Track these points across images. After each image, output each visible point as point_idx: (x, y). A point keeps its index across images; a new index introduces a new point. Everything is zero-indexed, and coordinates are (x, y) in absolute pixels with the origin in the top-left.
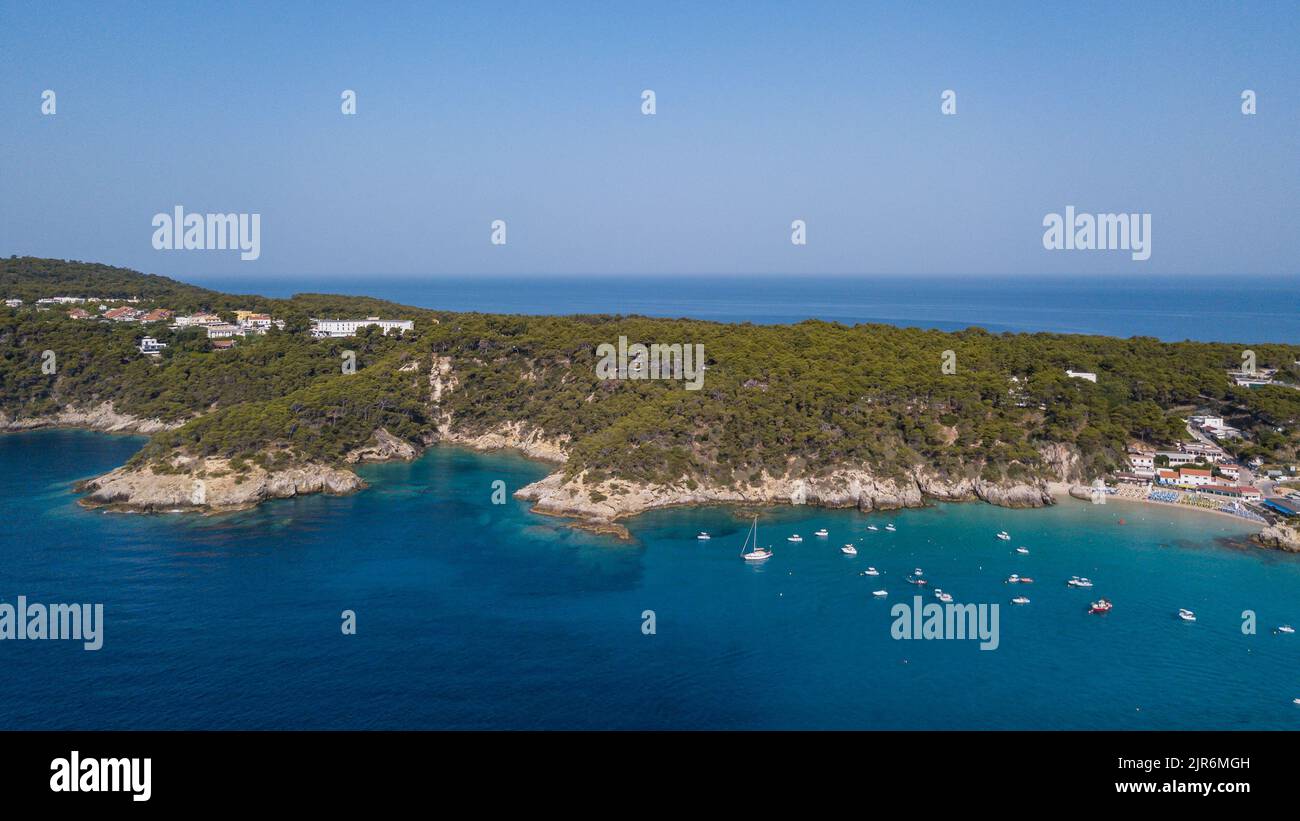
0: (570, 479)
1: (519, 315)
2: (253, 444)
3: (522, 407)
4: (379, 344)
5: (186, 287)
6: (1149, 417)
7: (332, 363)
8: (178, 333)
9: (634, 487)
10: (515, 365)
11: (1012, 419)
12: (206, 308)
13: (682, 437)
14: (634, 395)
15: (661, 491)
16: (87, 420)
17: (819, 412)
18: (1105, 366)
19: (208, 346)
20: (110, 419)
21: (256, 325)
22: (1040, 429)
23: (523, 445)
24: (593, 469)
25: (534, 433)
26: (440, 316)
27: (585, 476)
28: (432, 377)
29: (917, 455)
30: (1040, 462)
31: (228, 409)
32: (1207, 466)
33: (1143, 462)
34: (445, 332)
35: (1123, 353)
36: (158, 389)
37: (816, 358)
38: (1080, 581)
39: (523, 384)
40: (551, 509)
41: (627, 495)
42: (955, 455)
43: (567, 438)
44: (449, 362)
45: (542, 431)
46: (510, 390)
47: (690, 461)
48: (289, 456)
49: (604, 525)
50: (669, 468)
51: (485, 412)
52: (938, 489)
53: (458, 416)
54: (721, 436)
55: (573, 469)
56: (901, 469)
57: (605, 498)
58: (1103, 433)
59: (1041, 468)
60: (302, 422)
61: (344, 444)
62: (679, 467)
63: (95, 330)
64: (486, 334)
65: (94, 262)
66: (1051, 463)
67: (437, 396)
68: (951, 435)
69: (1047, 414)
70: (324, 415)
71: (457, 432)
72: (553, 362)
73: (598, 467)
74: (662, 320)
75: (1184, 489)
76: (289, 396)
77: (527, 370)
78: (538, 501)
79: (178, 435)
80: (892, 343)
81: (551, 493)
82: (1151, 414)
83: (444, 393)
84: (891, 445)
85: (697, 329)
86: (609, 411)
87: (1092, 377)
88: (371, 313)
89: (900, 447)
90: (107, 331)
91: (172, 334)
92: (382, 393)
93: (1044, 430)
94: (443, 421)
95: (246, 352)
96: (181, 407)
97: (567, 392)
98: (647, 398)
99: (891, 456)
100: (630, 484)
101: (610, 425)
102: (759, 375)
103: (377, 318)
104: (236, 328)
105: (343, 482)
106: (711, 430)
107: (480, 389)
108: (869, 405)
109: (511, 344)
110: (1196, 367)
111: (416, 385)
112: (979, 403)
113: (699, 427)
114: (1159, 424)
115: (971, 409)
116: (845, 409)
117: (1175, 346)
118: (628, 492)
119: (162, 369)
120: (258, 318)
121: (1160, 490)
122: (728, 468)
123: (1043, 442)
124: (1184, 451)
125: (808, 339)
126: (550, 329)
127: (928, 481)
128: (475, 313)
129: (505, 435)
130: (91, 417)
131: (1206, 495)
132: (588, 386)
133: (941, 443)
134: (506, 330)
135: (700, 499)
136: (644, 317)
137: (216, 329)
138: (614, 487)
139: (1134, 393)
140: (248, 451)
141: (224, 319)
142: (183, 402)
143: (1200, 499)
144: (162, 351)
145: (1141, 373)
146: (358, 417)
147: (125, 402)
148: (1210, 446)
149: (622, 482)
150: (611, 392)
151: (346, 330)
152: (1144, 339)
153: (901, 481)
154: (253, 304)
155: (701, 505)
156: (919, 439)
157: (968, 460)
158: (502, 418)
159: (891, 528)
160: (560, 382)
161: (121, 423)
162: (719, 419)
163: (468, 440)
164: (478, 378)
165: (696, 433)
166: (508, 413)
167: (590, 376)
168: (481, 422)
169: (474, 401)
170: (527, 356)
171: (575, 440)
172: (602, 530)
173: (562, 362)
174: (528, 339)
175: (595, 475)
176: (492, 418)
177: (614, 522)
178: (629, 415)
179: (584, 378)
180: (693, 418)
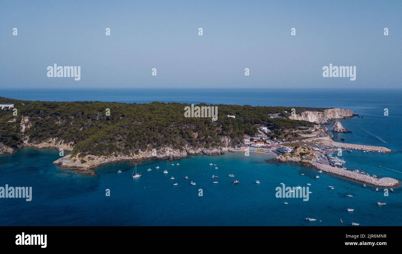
0: (74, 156)
1: (55, 102)
3: (56, 133)
6: (249, 128)
9: (96, 157)
10: (53, 119)
11: (213, 130)
13: (113, 140)
14: (97, 128)
15: (105, 158)
17: (157, 130)
18: (237, 114)
22: (220, 132)
23: (56, 146)
24: (82, 152)
25: (60, 141)
26: (24, 102)
27: (79, 155)
28: (21, 124)
29: (186, 142)
30: (220, 142)
32: (263, 141)
33: (247, 141)
34: (26, 108)
35: (242, 110)
37: (156, 113)
38: (231, 175)
39: (57, 125)
40: (67, 167)
42: (197, 141)
43: (73, 143)
44: (28, 119)
45: (63, 141)
46: (51, 127)
47: (115, 148)
49: (86, 170)
50: (108, 150)
51: (42, 135)
52: (192, 152)
53: (32, 137)
54: (126, 139)
55: (74, 153)
56: (181, 146)
57: (86, 162)
58: (237, 133)
59: (220, 144)
62: (111, 150)
64: (43, 108)
66: (223, 142)
67: (23, 130)
68: (196, 135)
69: (222, 128)
71: (31, 142)
72: (68, 117)
73: (84, 152)
74: (106, 103)
75: (257, 147)
77: (58, 120)
78: (61, 164)
80: (179, 108)
81: (66, 161)
82: (249, 127)
83: (26, 129)
84: (178, 139)
85: (118, 106)
86: (87, 133)
87: (234, 117)
89: (181, 140)
93: (222, 132)
94: (26, 139)
97: (73, 127)
98: (101, 128)
99: (178, 142)
100: (95, 157)
101: (88, 138)
102: (138, 120)
106: (122, 137)
107: (40, 127)
108: (172, 127)
109: (53, 112)
110: (261, 113)
111: (15, 127)
112: (204, 125)
113: (119, 137)
114: (252, 130)
115: (202, 127)
116: (165, 129)
117: (255, 107)
118: (94, 159)
121: (251, 148)
122: (128, 149)
123: (221, 136)
124: (257, 137)
125: (154, 108)
126: (66, 106)
127: (189, 149)
128: (38, 101)
129: (50, 143)
131: (263, 149)
132: (80, 125)
133: (193, 138)
134: (50, 107)
135: (118, 160)
136: (100, 102)
138: (89, 158)
139: (245, 121)
143: (261, 150)
145: (247, 115)
148: (264, 135)
149: (92, 156)
150: (88, 127)
152: (248, 106)
153: (181, 150)
155: (119, 161)
156: (186, 137)
157: (200, 142)
158: (48, 137)
159: (178, 164)
160: (70, 124)
162: (125, 134)
163: (35, 145)
164: (39, 124)
165: (118, 139)
166: (51, 135)
167: (81, 122)
168: (40, 139)
169: (38, 131)
170: (58, 115)
171: (75, 143)
172: (85, 172)
173: (71, 117)
174: (58, 110)
175: (83, 154)
176: (45, 137)
177: (89, 169)
178: (95, 134)
179: (79, 122)
180: (117, 134)
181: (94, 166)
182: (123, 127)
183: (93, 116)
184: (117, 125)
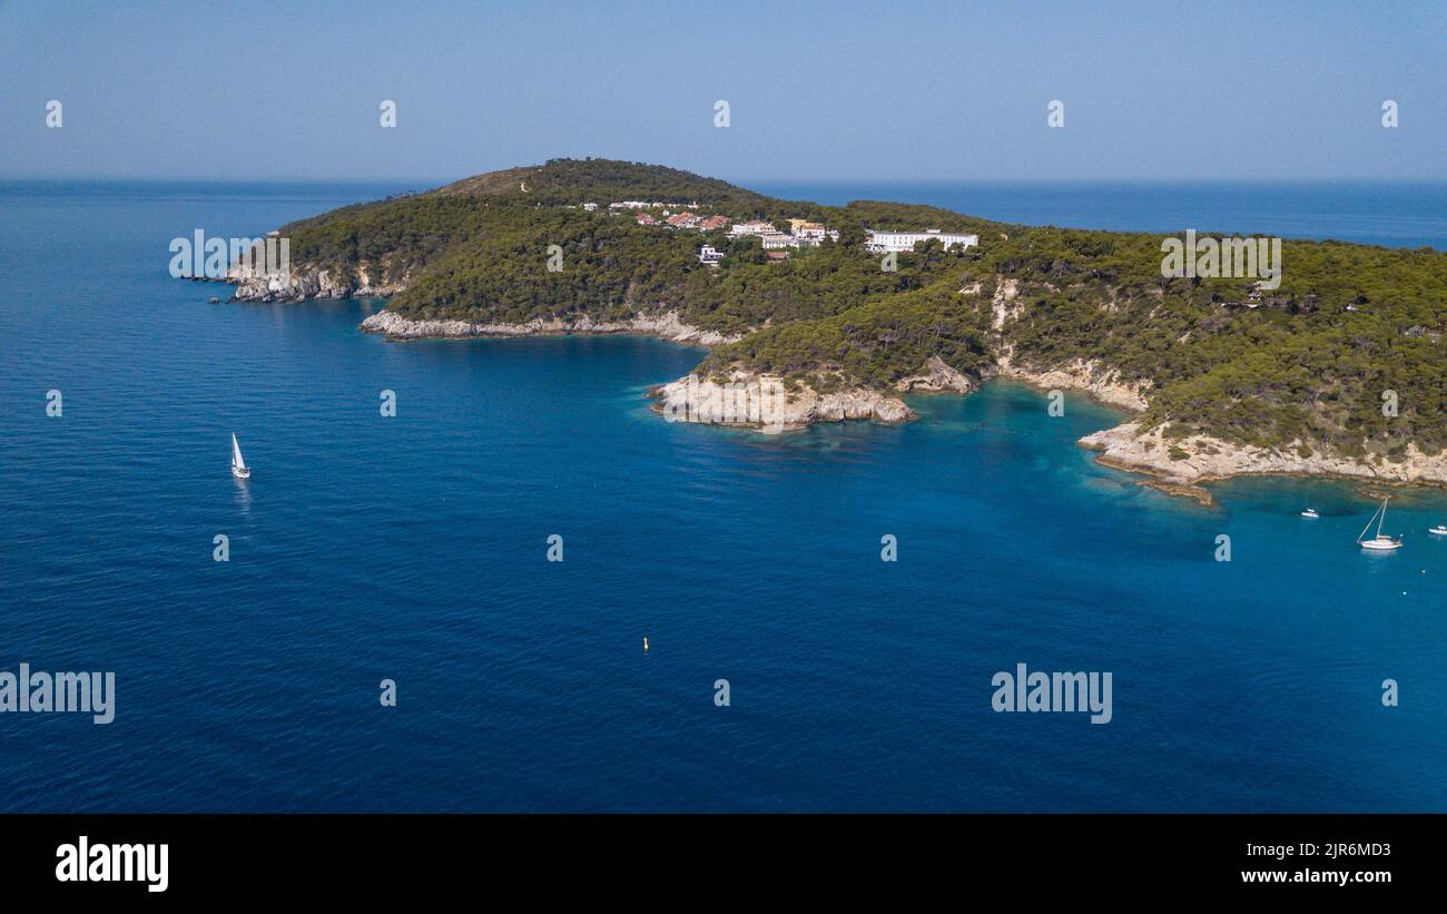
0: (1146, 431)
1: (1105, 231)
2: (805, 364)
3: (1097, 343)
4: (938, 261)
5: (741, 191)
7: (886, 280)
8: (734, 243)
9: (1226, 447)
10: (1093, 293)
12: (760, 214)
13: (1301, 393)
14: (1243, 338)
15: (1261, 456)
16: (656, 328)
19: (763, 257)
20: (673, 327)
21: (810, 235)
23: (1094, 387)
24: (1176, 422)
25: (1108, 374)
26: (1009, 230)
27: (1165, 429)
28: (995, 302)
31: (782, 325)
34: (1013, 249)
36: (717, 300)
39: (1101, 316)
40: (1120, 462)
41: (1216, 456)
43: (1148, 384)
44: (1017, 286)
45: (1118, 373)
46: (1084, 323)
47: (1306, 423)
48: (839, 380)
49: (1182, 486)
50: (1277, 429)
51: (1052, 346)
53: (1021, 348)
54: (1358, 396)
55: (1152, 420)
57: (1186, 457)
60: (853, 344)
61: (896, 371)
62: (1290, 428)
63: (659, 237)
64: (1061, 254)
65: (657, 164)
67: (999, 324)
70: (876, 338)
71: (1018, 366)
72: (1141, 292)
73: (1183, 420)
76: (842, 316)
77: (1108, 300)
78: (1104, 451)
79: (735, 349)
81: (1121, 444)
83: (1007, 321)
85: (1347, 255)
86: (1208, 356)
88: (931, 225)
90: (671, 238)
91: (729, 243)
92: (938, 318)
94: (1004, 353)
95: (799, 265)
96: (737, 321)
97: (1156, 329)
98: (1261, 342)
100: (1222, 444)
101: (1206, 372)
102: (1431, 321)
103: (938, 231)
104: (790, 238)
105: (892, 411)
106: (1343, 387)
107: (1050, 318)
109: (1093, 266)
111: (976, 310)
113: (1328, 382)
118: (1218, 452)
119: (721, 280)
120: (811, 228)
122: (1360, 437)
126: (1141, 250)
128: (1050, 227)
129: (1074, 374)
130: (659, 325)
132: (1183, 324)
134: (1087, 249)
135: (1313, 469)
137: (773, 240)
138: (1201, 444)
140: (799, 371)
141: (778, 229)
142: (739, 316)
144: (721, 261)
146: (910, 342)
147: (688, 312)
149: (1212, 440)
150: (1212, 333)
151: (903, 244)
154: (809, 212)
155: (1313, 476)
158: (1071, 355)
160: (1147, 316)
161: (685, 333)
162: (1359, 374)
163: (1031, 377)
164: (1047, 306)
165: (1321, 390)
166: (1080, 350)
167: (1188, 310)
168: (1047, 357)
169: (1040, 333)
170: (1110, 282)
171: (1158, 386)
172: (1179, 491)
173: (1153, 291)
174: (1113, 262)
175: (1178, 429)
176: (1060, 353)
177: (1195, 484)
178: (1233, 362)
179: (1179, 313)
180: (1322, 371)
181: (1213, 474)
182: (1354, 346)
183: (1235, 293)
184: (1330, 335)
